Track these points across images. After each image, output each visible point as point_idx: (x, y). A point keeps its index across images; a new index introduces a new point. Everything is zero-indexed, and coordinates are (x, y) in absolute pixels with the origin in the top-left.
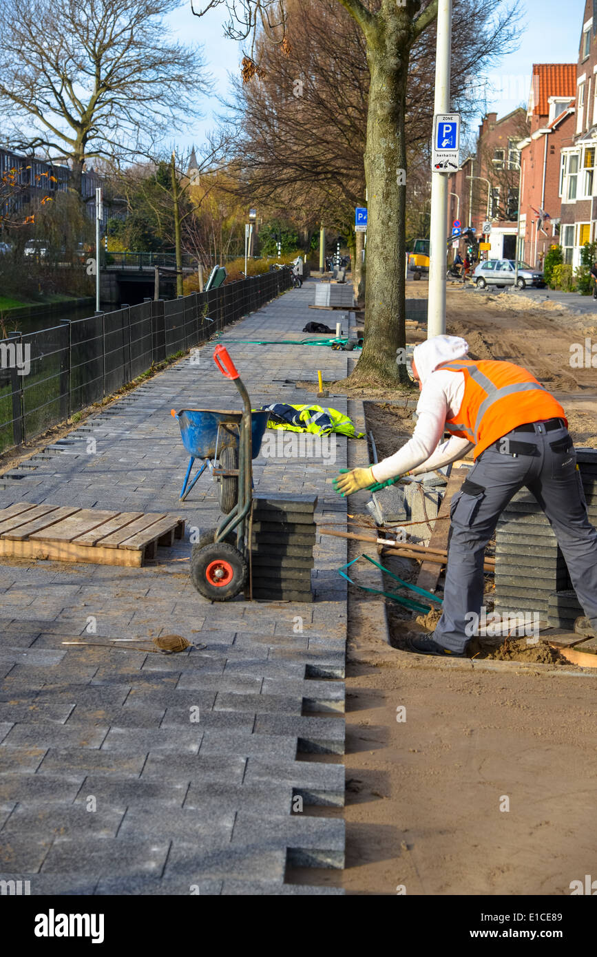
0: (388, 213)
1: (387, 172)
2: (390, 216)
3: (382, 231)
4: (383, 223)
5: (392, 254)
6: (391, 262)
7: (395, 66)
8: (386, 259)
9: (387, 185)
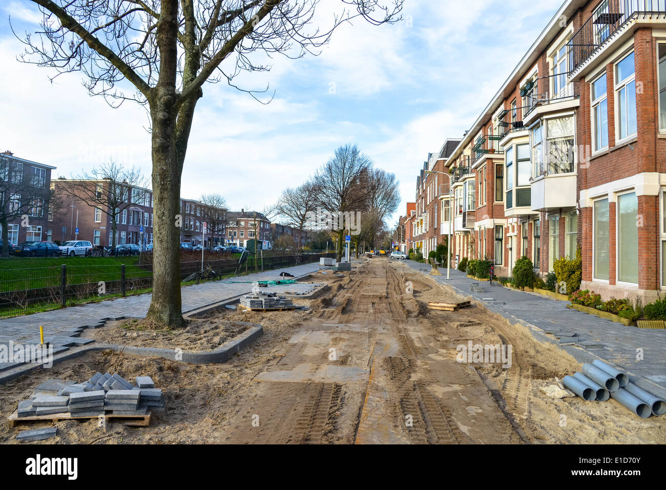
0: (162, 210)
1: (161, 184)
2: (163, 213)
3: (158, 223)
4: (159, 217)
5: (165, 238)
6: (164, 243)
7: (163, 117)
8: (161, 241)
9: (161, 192)
